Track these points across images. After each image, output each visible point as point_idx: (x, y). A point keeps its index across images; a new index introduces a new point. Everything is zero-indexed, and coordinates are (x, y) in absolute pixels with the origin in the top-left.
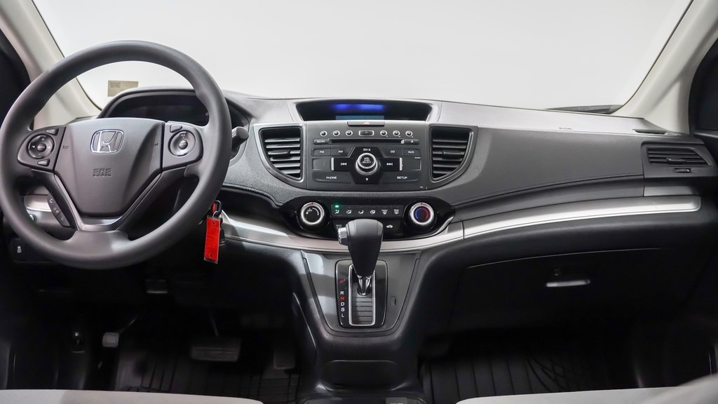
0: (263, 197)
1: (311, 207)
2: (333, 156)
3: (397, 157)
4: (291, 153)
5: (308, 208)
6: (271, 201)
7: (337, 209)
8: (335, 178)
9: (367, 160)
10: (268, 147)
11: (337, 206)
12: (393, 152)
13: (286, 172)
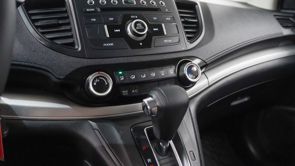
0: (40, 71)
1: (98, 77)
2: (105, 24)
3: (160, 23)
4: (60, 22)
5: (95, 79)
6: (50, 75)
7: (121, 75)
8: (112, 44)
9: (139, 26)
10: (34, 18)
11: (120, 73)
12: (155, 18)
13: (59, 42)
